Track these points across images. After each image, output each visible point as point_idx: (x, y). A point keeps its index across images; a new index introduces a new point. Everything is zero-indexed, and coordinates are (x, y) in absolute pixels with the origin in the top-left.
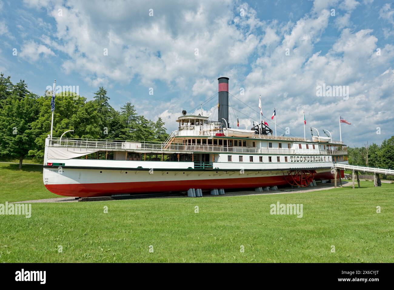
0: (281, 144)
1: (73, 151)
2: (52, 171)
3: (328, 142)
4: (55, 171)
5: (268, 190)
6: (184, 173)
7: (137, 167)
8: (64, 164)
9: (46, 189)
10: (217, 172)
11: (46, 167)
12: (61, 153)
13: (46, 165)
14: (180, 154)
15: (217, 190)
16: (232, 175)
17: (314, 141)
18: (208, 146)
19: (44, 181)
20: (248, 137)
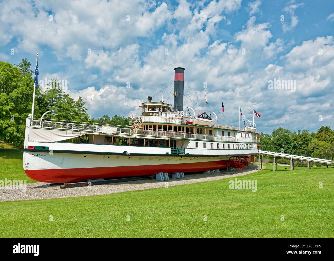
0: (223, 132)
1: (58, 134)
2: (33, 155)
3: (254, 132)
4: (36, 155)
5: (214, 173)
6: (157, 158)
7: (123, 152)
8: (48, 147)
9: (25, 174)
10: (182, 157)
11: (27, 150)
12: (44, 135)
13: (27, 148)
14: (159, 140)
15: (179, 174)
16: (192, 160)
17: (246, 131)
18: (174, 133)
19: (24, 166)
20: (207, 126)
